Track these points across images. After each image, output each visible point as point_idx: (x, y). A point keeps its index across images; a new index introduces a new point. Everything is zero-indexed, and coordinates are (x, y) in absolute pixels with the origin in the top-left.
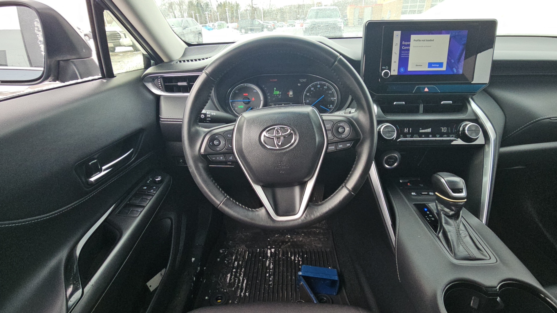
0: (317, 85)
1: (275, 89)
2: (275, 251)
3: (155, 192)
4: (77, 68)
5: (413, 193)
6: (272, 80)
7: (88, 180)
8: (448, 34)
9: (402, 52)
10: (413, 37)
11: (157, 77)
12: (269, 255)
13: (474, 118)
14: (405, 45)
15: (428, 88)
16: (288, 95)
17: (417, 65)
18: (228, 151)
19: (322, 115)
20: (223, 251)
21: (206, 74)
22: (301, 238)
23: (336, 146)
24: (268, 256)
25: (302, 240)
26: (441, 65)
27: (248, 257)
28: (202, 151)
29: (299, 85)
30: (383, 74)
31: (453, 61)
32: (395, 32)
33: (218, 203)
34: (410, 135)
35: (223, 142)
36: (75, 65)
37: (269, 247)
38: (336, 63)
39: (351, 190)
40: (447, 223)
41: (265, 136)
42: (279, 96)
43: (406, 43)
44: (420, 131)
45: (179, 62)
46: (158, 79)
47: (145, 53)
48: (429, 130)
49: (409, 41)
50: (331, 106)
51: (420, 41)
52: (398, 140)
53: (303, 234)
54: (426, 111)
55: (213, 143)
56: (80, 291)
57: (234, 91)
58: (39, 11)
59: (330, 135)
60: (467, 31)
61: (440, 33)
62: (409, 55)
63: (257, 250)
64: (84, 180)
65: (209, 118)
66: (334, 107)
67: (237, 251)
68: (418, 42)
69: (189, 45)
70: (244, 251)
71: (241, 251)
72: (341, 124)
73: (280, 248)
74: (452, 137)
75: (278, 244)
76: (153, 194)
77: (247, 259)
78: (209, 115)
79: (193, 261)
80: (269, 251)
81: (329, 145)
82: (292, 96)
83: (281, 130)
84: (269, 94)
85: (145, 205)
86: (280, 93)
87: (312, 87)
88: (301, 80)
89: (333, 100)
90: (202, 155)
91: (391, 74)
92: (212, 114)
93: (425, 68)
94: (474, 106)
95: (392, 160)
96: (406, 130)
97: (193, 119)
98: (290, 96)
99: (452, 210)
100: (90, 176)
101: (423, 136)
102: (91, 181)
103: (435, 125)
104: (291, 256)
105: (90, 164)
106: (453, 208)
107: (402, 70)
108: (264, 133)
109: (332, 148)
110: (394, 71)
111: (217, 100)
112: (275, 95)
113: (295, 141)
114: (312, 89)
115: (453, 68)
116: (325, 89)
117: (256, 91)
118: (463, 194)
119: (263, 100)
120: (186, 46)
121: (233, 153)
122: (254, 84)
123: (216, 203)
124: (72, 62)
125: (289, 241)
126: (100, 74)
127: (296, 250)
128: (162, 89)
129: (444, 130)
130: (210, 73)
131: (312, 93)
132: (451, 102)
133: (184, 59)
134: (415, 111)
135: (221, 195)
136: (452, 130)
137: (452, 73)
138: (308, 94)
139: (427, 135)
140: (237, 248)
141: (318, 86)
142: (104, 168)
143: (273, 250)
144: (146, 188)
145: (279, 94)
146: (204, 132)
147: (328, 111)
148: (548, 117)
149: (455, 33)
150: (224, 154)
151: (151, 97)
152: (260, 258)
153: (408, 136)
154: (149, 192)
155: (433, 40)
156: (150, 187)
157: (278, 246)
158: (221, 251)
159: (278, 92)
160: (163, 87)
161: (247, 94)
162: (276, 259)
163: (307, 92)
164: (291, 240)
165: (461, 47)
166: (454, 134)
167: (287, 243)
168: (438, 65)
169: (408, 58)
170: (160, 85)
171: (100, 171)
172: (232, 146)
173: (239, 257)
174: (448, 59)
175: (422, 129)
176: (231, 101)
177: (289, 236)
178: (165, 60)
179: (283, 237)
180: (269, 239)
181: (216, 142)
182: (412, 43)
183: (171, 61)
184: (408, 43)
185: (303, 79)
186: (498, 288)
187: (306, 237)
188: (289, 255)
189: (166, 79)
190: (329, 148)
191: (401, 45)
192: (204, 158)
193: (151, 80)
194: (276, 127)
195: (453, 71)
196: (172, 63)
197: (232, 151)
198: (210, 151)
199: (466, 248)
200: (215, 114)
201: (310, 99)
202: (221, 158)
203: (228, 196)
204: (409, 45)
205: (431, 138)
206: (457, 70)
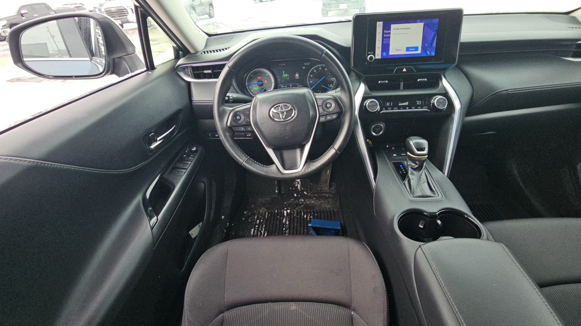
0: (319, 67)
1: (284, 72)
2: (290, 212)
3: (193, 159)
4: (127, 63)
5: (394, 155)
6: (281, 65)
7: (149, 147)
8: (422, 22)
9: (384, 39)
10: (393, 26)
11: (187, 67)
12: (285, 214)
13: (444, 92)
14: (386, 34)
15: (406, 68)
16: (295, 77)
17: (397, 50)
18: (247, 124)
19: (315, 95)
20: (247, 212)
21: (229, 67)
22: (313, 201)
23: (326, 118)
24: (284, 216)
25: (313, 203)
26: (416, 49)
27: (267, 216)
28: (229, 124)
29: (304, 68)
30: (368, 59)
31: (426, 45)
32: (378, 23)
33: (242, 161)
34: (391, 108)
35: (243, 118)
36: (126, 61)
37: (285, 209)
38: (323, 55)
39: (337, 149)
40: (412, 174)
41: (273, 112)
42: (287, 78)
43: (387, 32)
44: (399, 104)
45: (203, 53)
46: (188, 69)
47: (175, 45)
48: (407, 104)
49: (390, 30)
50: (331, 85)
51: (399, 29)
52: (381, 112)
53: (314, 198)
54: (406, 88)
55: (236, 118)
56: (156, 218)
57: (250, 76)
58: (99, 20)
59: (321, 110)
60: (438, 19)
61: (416, 22)
62: (390, 42)
63: (275, 212)
64: (148, 147)
65: (231, 99)
66: (333, 87)
67: (259, 212)
68: (397, 30)
69: (209, 35)
70: (264, 212)
71: (262, 212)
72: (329, 101)
73: (295, 209)
74: (425, 108)
75: (293, 206)
76: (192, 160)
77: (267, 218)
78: (231, 97)
79: (223, 219)
80: (285, 212)
81: (320, 117)
82: (298, 78)
83: (284, 107)
84: (278, 77)
85: (187, 168)
86: (288, 75)
87: (315, 70)
88: (305, 64)
89: (332, 80)
90: (229, 127)
91: (376, 58)
92: (234, 96)
93: (404, 52)
94: (445, 82)
95: (378, 129)
96: (388, 104)
97: (220, 101)
98: (296, 78)
99: (416, 164)
100: (150, 145)
101: (401, 108)
102: (152, 148)
103: (412, 99)
104: (304, 215)
105: (150, 136)
106: (417, 162)
107: (385, 54)
108: (272, 110)
109: (323, 119)
110: (378, 55)
111: (236, 84)
112: (284, 78)
113: (295, 114)
114: (315, 71)
115: (427, 51)
116: (325, 71)
117: (268, 75)
118: (426, 152)
119: (274, 82)
120: (207, 37)
121: (251, 125)
122: (266, 69)
123: (239, 161)
124: (123, 58)
125: (303, 204)
126: (145, 67)
127: (308, 211)
128: (191, 76)
129: (419, 103)
130: (231, 66)
131: (314, 74)
132: (426, 79)
133: (207, 50)
134: (397, 88)
135: (244, 155)
136: (425, 103)
137: (426, 55)
138: (311, 76)
139: (404, 107)
140: (259, 210)
141: (320, 69)
142: (158, 139)
143: (289, 211)
144: (185, 156)
145: (287, 77)
146: (229, 110)
147: (328, 89)
148: (505, 89)
149: (428, 21)
150: (244, 126)
151: (184, 84)
152: (278, 217)
153: (389, 109)
154: (188, 158)
155: (410, 28)
156: (188, 156)
157: (293, 208)
158: (245, 213)
159: (286, 75)
160: (192, 74)
161: (261, 78)
162: (291, 217)
163: (310, 74)
164: (304, 203)
165: (433, 33)
166: (426, 106)
167: (301, 205)
168: (414, 49)
169: (389, 44)
170: (190, 74)
171: (156, 141)
172: (250, 120)
173: (260, 217)
174: (422, 43)
175: (401, 103)
176: (248, 84)
177: (303, 200)
178: (192, 51)
179: (297, 201)
180: (285, 203)
181: (238, 118)
182: (392, 31)
183: (197, 52)
184: (389, 31)
185: (307, 63)
186: (437, 214)
187: (317, 201)
188: (303, 215)
189: (194, 69)
190: (321, 119)
191: (383, 33)
192: (231, 129)
193: (183, 69)
194: (281, 105)
195: (427, 54)
196: (198, 54)
197: (250, 123)
198: (234, 124)
199: (422, 190)
200: (235, 96)
201: (313, 80)
202: (242, 129)
203: (248, 157)
204: (389, 33)
205: (408, 110)
206: (430, 53)
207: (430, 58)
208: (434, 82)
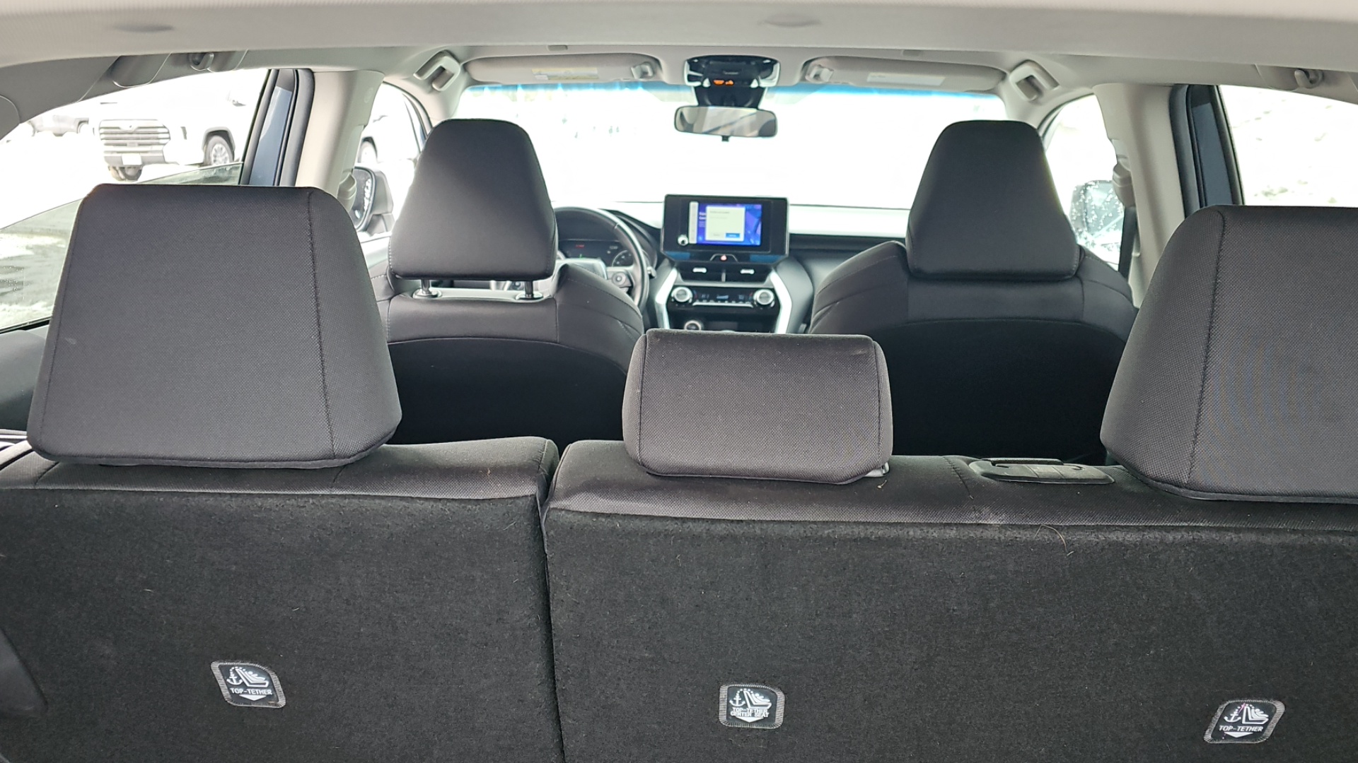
6: (579, 246)
8: (743, 207)
9: (699, 222)
10: (709, 209)
13: (771, 287)
14: (702, 216)
15: (725, 256)
17: (714, 235)
19: (606, 268)
26: (738, 235)
29: (609, 252)
30: (681, 241)
31: (749, 233)
32: (691, 204)
34: (706, 301)
38: (615, 227)
43: (703, 213)
44: (717, 297)
48: (726, 297)
51: (715, 212)
52: (694, 304)
54: (728, 280)
60: (760, 206)
61: (735, 207)
62: (705, 225)
74: (746, 303)
87: (623, 255)
88: (611, 247)
91: (690, 242)
93: (723, 238)
94: (773, 277)
96: (703, 296)
101: (719, 302)
103: (733, 294)
107: (701, 238)
110: (692, 238)
114: (623, 257)
115: (750, 239)
129: (741, 297)
131: (622, 261)
132: (752, 272)
134: (719, 279)
136: (747, 297)
137: (749, 244)
138: (618, 263)
139: (723, 301)
153: (704, 301)
155: (729, 212)
163: (616, 260)
165: (756, 220)
166: (748, 301)
168: (735, 236)
169: (705, 228)
174: (745, 230)
175: (720, 295)
182: (708, 213)
184: (705, 213)
185: (614, 247)
191: (698, 215)
195: (750, 242)
204: (705, 216)
205: (726, 304)
206: (754, 241)
207: (753, 247)
208: (761, 275)
